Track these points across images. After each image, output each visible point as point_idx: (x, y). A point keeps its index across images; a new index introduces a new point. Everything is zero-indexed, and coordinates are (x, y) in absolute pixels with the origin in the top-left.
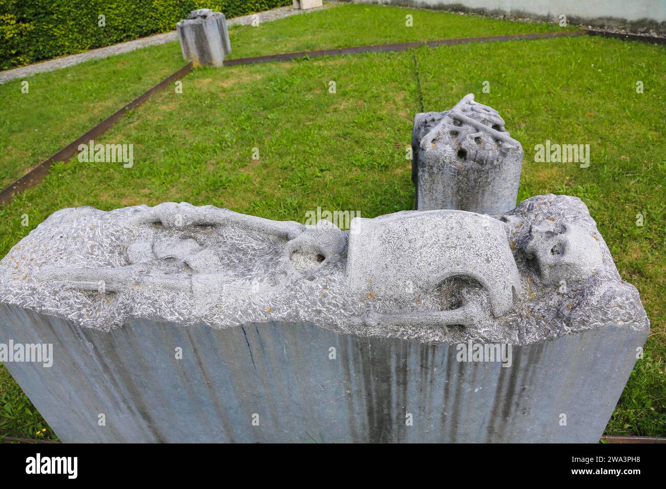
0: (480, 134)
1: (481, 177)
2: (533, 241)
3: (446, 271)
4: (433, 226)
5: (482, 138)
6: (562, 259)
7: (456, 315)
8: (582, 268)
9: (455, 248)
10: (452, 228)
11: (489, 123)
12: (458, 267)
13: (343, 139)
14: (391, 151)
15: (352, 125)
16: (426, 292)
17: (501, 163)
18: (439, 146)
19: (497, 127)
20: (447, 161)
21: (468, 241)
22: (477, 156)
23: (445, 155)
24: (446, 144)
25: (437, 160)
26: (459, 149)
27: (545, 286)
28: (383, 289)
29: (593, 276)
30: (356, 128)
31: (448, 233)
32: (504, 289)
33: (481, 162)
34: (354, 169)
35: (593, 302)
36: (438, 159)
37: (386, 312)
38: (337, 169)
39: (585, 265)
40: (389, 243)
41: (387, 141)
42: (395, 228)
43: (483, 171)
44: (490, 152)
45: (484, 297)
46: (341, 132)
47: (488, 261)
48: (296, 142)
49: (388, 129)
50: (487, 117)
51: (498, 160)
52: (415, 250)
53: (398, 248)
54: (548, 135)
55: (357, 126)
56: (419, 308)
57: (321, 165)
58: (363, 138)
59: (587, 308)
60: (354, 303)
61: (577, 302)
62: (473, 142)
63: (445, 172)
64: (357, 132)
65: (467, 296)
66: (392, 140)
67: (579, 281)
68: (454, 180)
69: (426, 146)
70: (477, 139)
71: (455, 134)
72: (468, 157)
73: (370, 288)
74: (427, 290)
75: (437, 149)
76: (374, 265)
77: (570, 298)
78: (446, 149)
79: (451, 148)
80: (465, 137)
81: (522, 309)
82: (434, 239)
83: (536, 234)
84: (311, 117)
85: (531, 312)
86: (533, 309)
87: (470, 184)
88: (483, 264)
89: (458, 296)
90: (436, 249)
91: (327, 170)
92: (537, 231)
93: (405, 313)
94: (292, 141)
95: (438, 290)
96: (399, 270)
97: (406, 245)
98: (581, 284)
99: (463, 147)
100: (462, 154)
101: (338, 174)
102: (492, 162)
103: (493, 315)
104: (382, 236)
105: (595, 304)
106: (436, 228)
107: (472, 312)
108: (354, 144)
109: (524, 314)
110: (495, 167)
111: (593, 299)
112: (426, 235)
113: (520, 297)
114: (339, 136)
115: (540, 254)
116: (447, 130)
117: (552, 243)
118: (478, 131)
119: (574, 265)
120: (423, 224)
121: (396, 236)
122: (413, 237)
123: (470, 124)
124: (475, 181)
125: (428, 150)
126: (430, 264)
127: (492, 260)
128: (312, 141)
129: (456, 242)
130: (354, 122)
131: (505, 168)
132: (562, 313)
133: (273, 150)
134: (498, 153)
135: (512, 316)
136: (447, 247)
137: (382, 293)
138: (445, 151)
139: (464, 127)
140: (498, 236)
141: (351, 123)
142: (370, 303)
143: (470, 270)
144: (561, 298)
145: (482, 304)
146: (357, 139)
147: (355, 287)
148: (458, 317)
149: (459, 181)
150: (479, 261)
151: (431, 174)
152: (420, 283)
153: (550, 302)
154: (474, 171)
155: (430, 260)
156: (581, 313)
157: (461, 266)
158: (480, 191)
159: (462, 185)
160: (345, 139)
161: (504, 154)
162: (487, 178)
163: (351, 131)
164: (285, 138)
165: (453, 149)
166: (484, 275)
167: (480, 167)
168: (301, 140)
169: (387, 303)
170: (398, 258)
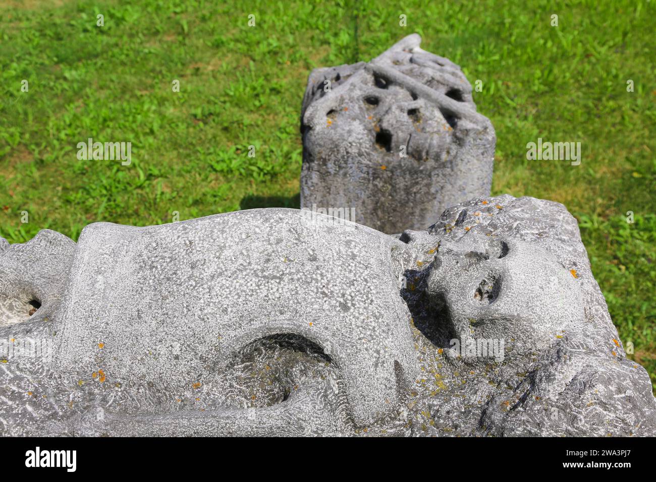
0: (420, 103)
1: (417, 183)
3: (257, 324)
4: (244, 236)
5: (422, 110)
7: (270, 417)
8: (535, 326)
9: (281, 279)
10: (279, 241)
11: (441, 86)
12: (282, 317)
13: (201, 124)
14: (286, 148)
15: (222, 99)
16: (212, 369)
17: (455, 157)
18: (340, 123)
19: (455, 94)
20: (354, 151)
21: (309, 266)
22: (411, 144)
23: (350, 139)
24: (354, 119)
25: (335, 148)
26: (378, 129)
28: (127, 361)
29: (558, 344)
30: (228, 105)
31: (271, 250)
32: (376, 365)
33: (416, 154)
34: (212, 176)
36: (337, 146)
37: (125, 411)
38: (180, 175)
39: (541, 320)
40: (152, 267)
41: (282, 130)
42: (168, 240)
43: (421, 172)
44: (436, 136)
45: (332, 382)
46: (199, 112)
48: (111, 124)
49: (288, 109)
50: (437, 75)
51: (448, 153)
52: (200, 282)
53: (168, 279)
54: (574, 128)
55: (231, 102)
56: (197, 403)
57: (151, 167)
58: (239, 123)
60: (60, 390)
62: (405, 117)
63: (350, 171)
64: (231, 113)
65: (300, 380)
66: (291, 129)
68: (367, 188)
69: (316, 121)
70: (412, 112)
71: (372, 101)
72: (393, 144)
73: (101, 361)
74: (215, 363)
75: (335, 127)
76: (115, 312)
78: (353, 127)
79: (361, 127)
80: (390, 108)
81: (416, 412)
82: (241, 261)
84: (149, 81)
85: (434, 416)
86: (438, 411)
87: (398, 197)
88: (334, 313)
89: (284, 380)
90: (242, 281)
91: (161, 176)
92: (449, 251)
93: (165, 412)
94: (105, 120)
95: (245, 368)
96: (163, 322)
97: (184, 272)
99: (385, 125)
100: (383, 139)
101: (180, 185)
102: (437, 157)
103: (353, 421)
104: (140, 256)
106: (248, 241)
107: (301, 411)
108: (219, 133)
109: (417, 422)
110: (443, 165)
111: (550, 388)
112: (227, 253)
113: (415, 386)
114: (195, 116)
115: (452, 297)
116: (357, 93)
117: (478, 275)
118: (415, 97)
120: (223, 232)
121: (166, 255)
122: (200, 257)
123: (401, 85)
124: (407, 190)
125: (318, 128)
126: (225, 311)
128: (143, 125)
129: (282, 267)
130: (227, 95)
131: (462, 167)
132: (490, 418)
133: (62, 135)
134: (448, 139)
135: (395, 426)
136: (264, 277)
137: (124, 371)
138: (349, 132)
139: (392, 88)
140: (372, 261)
141: (221, 95)
142: (96, 391)
143: (306, 326)
144: (493, 388)
145: (326, 396)
146: (226, 125)
147: (70, 357)
148: (272, 422)
149: (376, 191)
150: (326, 307)
151: (324, 176)
152: (202, 349)
153: (473, 398)
154: (404, 172)
155: (226, 302)
156: (524, 418)
157: (288, 315)
158: (417, 211)
159: (383, 199)
160: (205, 123)
161: (459, 141)
162: (428, 185)
163: (218, 110)
164: (92, 115)
165: (366, 128)
167: (416, 164)
168: (122, 122)
169: (133, 391)
170: (165, 298)
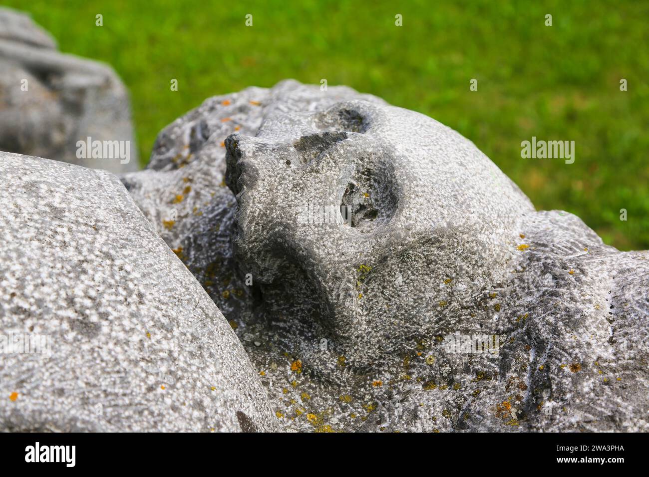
2: (261, 186)
6: (400, 222)
27: (364, 372)
35: (599, 351)
47: (86, 328)
59: (586, 386)
61: (526, 379)
67: (485, 298)
77: (485, 376)
83: (262, 157)
92: (263, 147)
98: (497, 308)
105: (608, 354)
119: (452, 233)
127: (104, 316)
166: (85, 401)
